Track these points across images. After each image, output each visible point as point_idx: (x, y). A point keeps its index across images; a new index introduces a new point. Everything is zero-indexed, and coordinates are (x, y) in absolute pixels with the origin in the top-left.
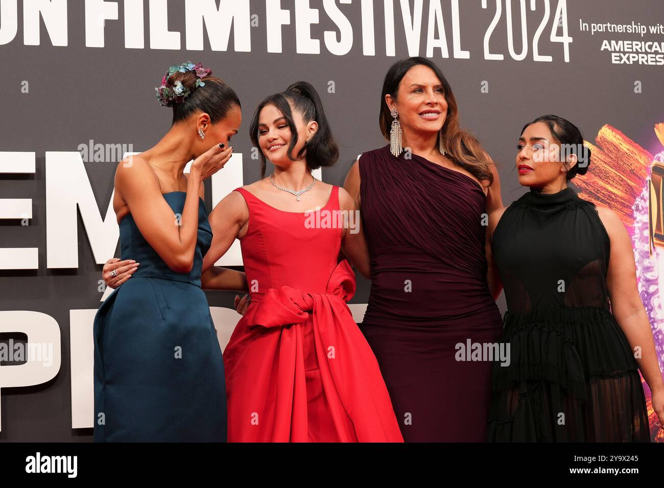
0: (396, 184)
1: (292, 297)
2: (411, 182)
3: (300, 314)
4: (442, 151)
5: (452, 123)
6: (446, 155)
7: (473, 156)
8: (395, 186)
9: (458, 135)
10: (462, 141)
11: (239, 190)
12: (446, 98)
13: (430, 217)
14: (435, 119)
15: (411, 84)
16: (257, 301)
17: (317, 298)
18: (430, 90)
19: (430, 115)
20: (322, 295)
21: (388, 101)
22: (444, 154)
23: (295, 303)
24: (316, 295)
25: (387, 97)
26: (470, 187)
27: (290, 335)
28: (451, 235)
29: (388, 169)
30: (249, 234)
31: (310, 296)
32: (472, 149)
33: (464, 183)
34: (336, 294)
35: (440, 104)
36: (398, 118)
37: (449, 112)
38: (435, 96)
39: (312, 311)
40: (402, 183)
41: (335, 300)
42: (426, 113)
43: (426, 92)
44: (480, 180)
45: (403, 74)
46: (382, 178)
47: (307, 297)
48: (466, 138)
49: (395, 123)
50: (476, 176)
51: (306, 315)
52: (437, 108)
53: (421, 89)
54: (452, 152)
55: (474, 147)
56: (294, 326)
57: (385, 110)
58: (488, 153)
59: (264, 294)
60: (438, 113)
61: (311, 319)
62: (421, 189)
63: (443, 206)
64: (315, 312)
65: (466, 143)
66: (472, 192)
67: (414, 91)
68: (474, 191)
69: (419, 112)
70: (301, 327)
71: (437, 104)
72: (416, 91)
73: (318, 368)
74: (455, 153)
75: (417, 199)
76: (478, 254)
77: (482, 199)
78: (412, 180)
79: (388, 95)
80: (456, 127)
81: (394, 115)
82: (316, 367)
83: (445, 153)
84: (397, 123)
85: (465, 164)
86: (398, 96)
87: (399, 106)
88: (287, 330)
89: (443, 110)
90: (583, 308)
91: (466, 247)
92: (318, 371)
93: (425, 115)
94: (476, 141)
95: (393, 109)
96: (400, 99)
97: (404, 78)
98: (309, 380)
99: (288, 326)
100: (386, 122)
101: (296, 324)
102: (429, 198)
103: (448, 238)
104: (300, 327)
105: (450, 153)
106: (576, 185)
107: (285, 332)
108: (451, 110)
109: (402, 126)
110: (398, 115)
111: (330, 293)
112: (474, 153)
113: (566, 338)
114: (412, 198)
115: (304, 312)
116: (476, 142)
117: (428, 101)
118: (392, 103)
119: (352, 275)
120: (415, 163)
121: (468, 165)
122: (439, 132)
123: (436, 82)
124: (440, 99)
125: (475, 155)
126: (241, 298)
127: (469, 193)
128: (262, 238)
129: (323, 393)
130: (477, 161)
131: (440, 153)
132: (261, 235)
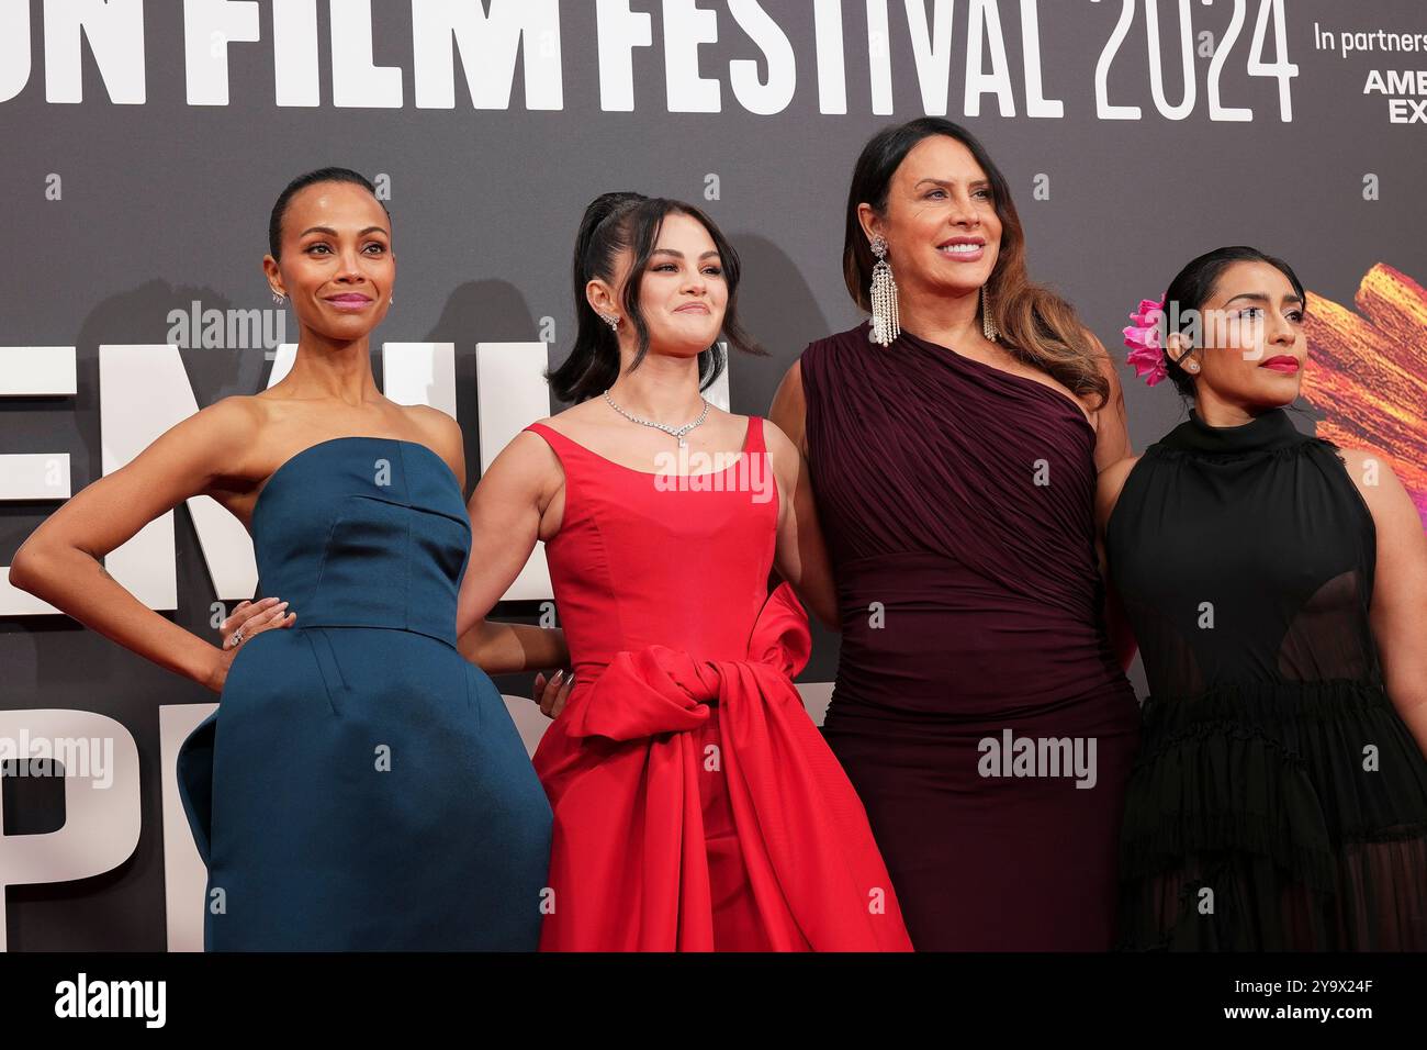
0: (887, 410)
1: (672, 671)
2: (921, 405)
3: (691, 708)
4: (990, 333)
5: (1012, 267)
6: (999, 340)
7: (1062, 341)
8: (885, 416)
9: (1025, 295)
10: (1033, 307)
11: (536, 428)
12: (997, 212)
13: (969, 485)
14: (975, 259)
15: (921, 179)
16: (589, 679)
17: (728, 671)
18: (963, 193)
19: (963, 248)
20: (742, 666)
21: (865, 220)
22: (994, 339)
23: (679, 684)
24: (726, 665)
25: (862, 210)
26: (1058, 412)
27: (669, 756)
28: (1020, 523)
29: (868, 377)
30: (566, 526)
31: (713, 666)
32: (1056, 324)
33: (1042, 404)
34: (769, 662)
35: (986, 225)
36: (888, 257)
37: (1004, 244)
38: (972, 205)
39: (717, 701)
40: (902, 410)
41: (768, 674)
42: (953, 245)
43: (955, 197)
44: (1079, 395)
45: (901, 156)
46: (856, 399)
47: (707, 672)
48: (1043, 302)
49: (880, 268)
50: (1072, 388)
51: (705, 711)
52: (977, 234)
53: (941, 191)
54: (1013, 335)
55: (1061, 319)
56: (678, 735)
57: (856, 238)
58: (1094, 332)
59: (607, 665)
60: (980, 243)
61: (713, 721)
62: (945, 419)
63: (995, 456)
64: (725, 704)
65: (1042, 311)
66: (1063, 424)
67: (927, 196)
68: (1068, 420)
69: (938, 244)
70: (693, 737)
71: (978, 223)
72: (930, 195)
73: (735, 832)
74: (1019, 336)
75: (937, 443)
76: (1081, 565)
77: (1086, 437)
78: (924, 400)
79: (865, 205)
80: (1020, 277)
81: (877, 249)
82: (728, 828)
83: (997, 336)
84: (885, 268)
85: (1044, 361)
86: (889, 207)
87: (890, 229)
88: (663, 746)
89: (992, 238)
90: (1321, 681)
91: (1051, 548)
92: (733, 839)
93: (951, 249)
94: (1068, 306)
95: (876, 240)
96: (892, 213)
97: (902, 166)
98: (714, 858)
99: (665, 737)
100: (859, 266)
101: (682, 732)
102: (965, 441)
103: (1013, 533)
104: (690, 739)
105: (1007, 337)
106: (1312, 402)
107: (658, 750)
108: (1010, 238)
109: (898, 276)
110: (888, 251)
111: (755, 660)
112: (1062, 334)
113: (1286, 752)
114: (925, 442)
115: (699, 703)
116: (1066, 308)
117: (959, 218)
118: (873, 222)
119: (801, 618)
120: (930, 360)
121: (1050, 362)
122: (981, 288)
123: (977, 174)
124: (985, 213)
125: (1065, 338)
126: (548, 680)
127: (1057, 425)
128: (598, 535)
129: (748, 887)
130: (1072, 352)
131: (986, 337)
132: (595, 528)
